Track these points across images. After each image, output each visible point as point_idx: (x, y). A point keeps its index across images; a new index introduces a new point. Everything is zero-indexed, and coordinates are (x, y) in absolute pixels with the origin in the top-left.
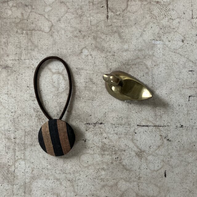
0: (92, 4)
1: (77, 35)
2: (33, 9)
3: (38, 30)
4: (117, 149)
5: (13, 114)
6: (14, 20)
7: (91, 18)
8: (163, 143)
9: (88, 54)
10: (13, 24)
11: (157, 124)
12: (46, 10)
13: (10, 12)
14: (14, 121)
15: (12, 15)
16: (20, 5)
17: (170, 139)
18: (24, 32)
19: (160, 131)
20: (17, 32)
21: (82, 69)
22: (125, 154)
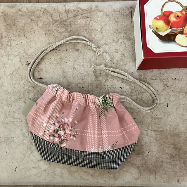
0: (123, 15)
1: (116, 32)
2: (92, 19)
3: (94, 30)
4: (139, 92)
5: (82, 74)
6: (81, 25)
7: (123, 23)
8: (165, 88)
9: (122, 41)
10: (81, 27)
11: (161, 78)
12: (98, 20)
13: (79, 21)
14: (82, 78)
15: (80, 22)
16: (85, 17)
17: (169, 86)
18: (87, 31)
19: (163, 82)
20: (83, 31)
21: (119, 50)
22: (144, 94)
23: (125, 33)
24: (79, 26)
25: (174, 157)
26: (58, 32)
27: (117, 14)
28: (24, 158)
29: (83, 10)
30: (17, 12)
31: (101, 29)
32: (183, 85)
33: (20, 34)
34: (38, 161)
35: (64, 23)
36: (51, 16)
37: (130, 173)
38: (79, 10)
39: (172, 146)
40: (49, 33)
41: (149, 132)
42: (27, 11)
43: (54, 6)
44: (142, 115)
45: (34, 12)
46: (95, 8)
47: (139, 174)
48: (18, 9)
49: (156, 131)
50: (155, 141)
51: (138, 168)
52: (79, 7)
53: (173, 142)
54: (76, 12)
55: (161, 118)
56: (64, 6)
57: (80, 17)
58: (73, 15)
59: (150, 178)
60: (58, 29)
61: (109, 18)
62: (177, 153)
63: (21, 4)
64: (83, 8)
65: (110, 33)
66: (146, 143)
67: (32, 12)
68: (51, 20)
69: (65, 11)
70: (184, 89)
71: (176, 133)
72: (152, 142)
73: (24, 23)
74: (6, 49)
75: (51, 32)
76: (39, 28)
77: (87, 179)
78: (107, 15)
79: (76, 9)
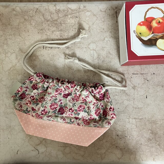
23: (110, 32)
24: (68, 25)
25: (151, 140)
26: (50, 31)
27: (103, 14)
28: (24, 143)
29: (72, 10)
30: (11, 12)
31: (89, 28)
32: (160, 80)
33: (15, 33)
34: (36, 145)
35: (55, 22)
36: (43, 16)
37: (114, 153)
38: (68, 10)
39: (150, 131)
40: (41, 31)
41: (131, 119)
42: (20, 11)
43: (45, 6)
44: (125, 105)
45: (27, 12)
46: (83, 8)
47: (122, 154)
48: (12, 9)
49: (136, 119)
50: (136, 127)
51: (121, 149)
52: (68, 7)
53: (150, 128)
54: (66, 11)
55: (141, 108)
56: (55, 6)
57: (69, 16)
58: (63, 15)
59: (131, 158)
60: (50, 28)
61: (96, 18)
62: (154, 137)
63: (15, 4)
64: (72, 8)
65: (97, 32)
66: (127, 129)
67: (25, 11)
68: (43, 19)
69: (56, 11)
70: (161, 82)
71: (153, 120)
72: (133, 128)
73: (18, 22)
74: (3, 47)
75: (44, 31)
76: (32, 28)
77: (79, 159)
78: (95, 15)
79: (66, 9)
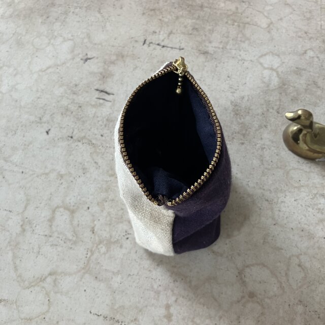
1: (302, 36)
2: (251, 5)
6: (226, 12)
7: (322, 22)
9: (314, 56)
10: (224, 15)
12: (265, 9)
13: (222, 5)
15: (225, 7)
20: (227, 23)
21: (304, 70)
23: (323, 42)
24: (219, 12)
26: (171, 16)
33: (91, 6)
40: (152, 13)
60: (173, 10)
65: (289, 35)
76: (133, 3)
